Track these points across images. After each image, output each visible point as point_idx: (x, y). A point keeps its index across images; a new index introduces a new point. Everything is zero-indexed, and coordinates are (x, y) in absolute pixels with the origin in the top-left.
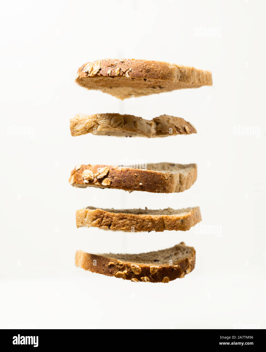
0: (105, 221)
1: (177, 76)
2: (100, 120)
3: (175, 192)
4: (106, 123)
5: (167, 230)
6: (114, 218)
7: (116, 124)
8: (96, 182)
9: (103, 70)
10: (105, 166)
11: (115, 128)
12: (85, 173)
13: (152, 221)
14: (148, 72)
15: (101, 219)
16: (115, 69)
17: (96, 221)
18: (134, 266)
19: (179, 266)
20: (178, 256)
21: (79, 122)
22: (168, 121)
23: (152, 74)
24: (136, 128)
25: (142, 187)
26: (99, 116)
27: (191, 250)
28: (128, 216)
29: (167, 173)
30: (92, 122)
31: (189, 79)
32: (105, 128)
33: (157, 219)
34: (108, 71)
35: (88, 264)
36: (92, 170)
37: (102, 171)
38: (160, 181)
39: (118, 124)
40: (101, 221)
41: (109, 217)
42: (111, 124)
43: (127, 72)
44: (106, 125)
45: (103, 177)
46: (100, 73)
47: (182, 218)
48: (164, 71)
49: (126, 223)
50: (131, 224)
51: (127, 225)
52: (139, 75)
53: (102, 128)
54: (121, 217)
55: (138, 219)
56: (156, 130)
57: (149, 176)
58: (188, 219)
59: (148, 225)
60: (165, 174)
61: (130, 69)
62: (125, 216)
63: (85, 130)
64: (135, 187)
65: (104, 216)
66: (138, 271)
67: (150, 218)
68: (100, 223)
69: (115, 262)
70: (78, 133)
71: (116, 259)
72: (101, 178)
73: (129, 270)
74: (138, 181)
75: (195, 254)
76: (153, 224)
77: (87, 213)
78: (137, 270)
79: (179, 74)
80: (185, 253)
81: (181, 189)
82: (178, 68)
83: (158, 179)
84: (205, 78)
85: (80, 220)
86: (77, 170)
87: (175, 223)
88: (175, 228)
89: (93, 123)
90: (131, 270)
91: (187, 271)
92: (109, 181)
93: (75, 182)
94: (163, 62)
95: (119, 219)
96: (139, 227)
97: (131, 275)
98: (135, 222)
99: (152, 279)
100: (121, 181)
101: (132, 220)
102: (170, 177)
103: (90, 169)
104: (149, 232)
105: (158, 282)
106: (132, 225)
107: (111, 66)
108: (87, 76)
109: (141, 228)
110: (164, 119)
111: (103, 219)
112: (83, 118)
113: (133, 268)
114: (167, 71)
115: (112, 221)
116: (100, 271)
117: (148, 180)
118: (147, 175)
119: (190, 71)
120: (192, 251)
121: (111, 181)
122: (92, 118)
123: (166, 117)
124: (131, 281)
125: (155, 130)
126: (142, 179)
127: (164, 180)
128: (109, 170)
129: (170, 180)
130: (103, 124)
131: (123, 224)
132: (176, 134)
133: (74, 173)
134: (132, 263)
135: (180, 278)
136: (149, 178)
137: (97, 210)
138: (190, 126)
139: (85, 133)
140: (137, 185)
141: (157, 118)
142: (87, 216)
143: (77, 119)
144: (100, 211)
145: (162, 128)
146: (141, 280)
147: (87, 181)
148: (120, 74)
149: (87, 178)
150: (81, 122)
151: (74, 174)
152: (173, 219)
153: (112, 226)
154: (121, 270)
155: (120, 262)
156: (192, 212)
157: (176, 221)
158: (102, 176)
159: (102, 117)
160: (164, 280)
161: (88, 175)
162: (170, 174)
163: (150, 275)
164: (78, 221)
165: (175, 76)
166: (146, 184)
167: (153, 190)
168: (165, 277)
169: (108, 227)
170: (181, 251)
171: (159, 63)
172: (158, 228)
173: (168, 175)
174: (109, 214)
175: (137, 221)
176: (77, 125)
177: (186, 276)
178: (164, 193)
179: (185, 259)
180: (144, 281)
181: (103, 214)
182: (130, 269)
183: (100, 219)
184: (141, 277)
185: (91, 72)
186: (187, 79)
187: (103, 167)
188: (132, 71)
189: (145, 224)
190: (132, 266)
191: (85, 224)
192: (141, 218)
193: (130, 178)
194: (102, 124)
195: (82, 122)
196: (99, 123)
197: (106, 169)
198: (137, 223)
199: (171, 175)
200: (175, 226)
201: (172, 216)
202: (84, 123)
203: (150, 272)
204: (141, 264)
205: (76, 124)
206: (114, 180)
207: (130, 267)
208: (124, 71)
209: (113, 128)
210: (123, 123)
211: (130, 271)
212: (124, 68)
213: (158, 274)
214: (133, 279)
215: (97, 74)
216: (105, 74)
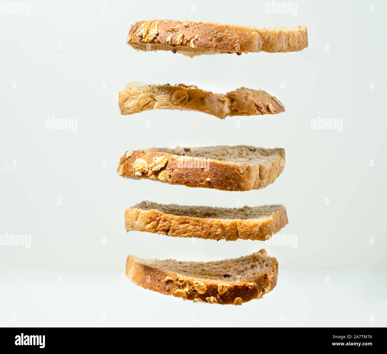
0: (162, 225)
1: (259, 45)
2: (157, 95)
3: (253, 189)
4: (166, 99)
5: (241, 238)
6: (173, 221)
7: (179, 101)
8: (151, 175)
9: (161, 36)
10: (163, 155)
11: (177, 105)
12: (137, 163)
13: (222, 227)
14: (219, 41)
15: (157, 223)
16: (177, 36)
17: (150, 224)
18: (197, 283)
19: (256, 284)
20: (255, 270)
21: (131, 97)
22: (246, 97)
23: (225, 43)
24: (205, 106)
25: (209, 183)
26: (156, 89)
27: (272, 263)
28: (191, 220)
29: (242, 166)
30: (147, 97)
31: (274, 47)
32: (164, 105)
33: (228, 224)
34: (168, 38)
35: (139, 278)
36: (145, 160)
37: (159, 161)
38: (234, 176)
39: (181, 101)
40: (156, 225)
41: (168, 221)
42: (172, 100)
43: (192, 40)
44: (166, 102)
45: (161, 169)
46: (157, 39)
47: (260, 224)
48: (240, 40)
49: (189, 228)
50: (194, 230)
51: (190, 231)
52: (207, 44)
53: (159, 106)
54: (182, 221)
55: (203, 223)
56: (231, 109)
57: (219, 169)
58: (269, 225)
59: (216, 232)
60: (240, 167)
61: (196, 37)
62: (188, 220)
63: (137, 108)
64: (201, 183)
65: (160, 219)
66: (203, 290)
67: (219, 224)
68: (156, 228)
69: (174, 277)
70: (129, 111)
71: (176, 273)
72: (157, 170)
73: (191, 288)
74: (205, 176)
75: (277, 268)
76: (223, 231)
77: (138, 215)
78: (202, 288)
79: (261, 42)
80: (264, 266)
81: (262, 184)
82: (260, 34)
83: (230, 173)
84: (297, 41)
85: (129, 222)
86: (127, 158)
87: (251, 231)
88: (251, 236)
89: (149, 99)
90: (193, 288)
91: (266, 290)
92: (167, 175)
93: (125, 173)
94: (240, 27)
95: (179, 223)
96: (205, 234)
97: (194, 294)
98: (200, 228)
99: (221, 299)
100: (183, 175)
101: (196, 225)
102: (246, 171)
103: (143, 158)
104: (217, 241)
105: (228, 304)
106: (196, 231)
107: (172, 30)
108: (141, 41)
109: (208, 235)
110: (241, 94)
111: (159, 222)
112: (135, 92)
113: (197, 285)
114: (244, 39)
115: (170, 225)
116: (154, 287)
117: (217, 174)
118: (216, 168)
119: (275, 37)
120: (274, 264)
121: (170, 174)
122: (147, 92)
123: (244, 91)
124: (194, 302)
125: (228, 109)
126: (210, 173)
127: (238, 175)
128: (168, 160)
129: (247, 174)
130: (162, 99)
131: (184, 230)
132: (257, 114)
133: (124, 161)
134: (195, 279)
135: (256, 299)
136: (220, 172)
137: (152, 211)
138: (275, 103)
139: (137, 112)
140: (203, 181)
141: (233, 94)
142: (139, 218)
143: (128, 93)
144: (155, 213)
145: (238, 107)
146: (206, 301)
147: (139, 174)
148: (183, 42)
149: (139, 170)
150: (133, 96)
151: (124, 163)
152: (248, 226)
153: (170, 232)
154: (181, 288)
155: (179, 277)
156: (274, 216)
157: (252, 228)
158: (159, 168)
159: (160, 90)
160: (235, 301)
161: (140, 165)
162: (247, 166)
163: (218, 295)
164: (127, 224)
165: (255, 46)
166: (215, 180)
167: (223, 187)
168: (237, 298)
169: (165, 233)
170: (260, 264)
171: (235, 29)
172: (230, 236)
173: (245, 168)
174: (167, 216)
175: (203, 227)
176: (128, 101)
177: (264, 296)
178: (239, 191)
179: (263, 275)
180: (211, 302)
181: (159, 216)
182: (192, 286)
183: (155, 222)
184: (206, 298)
185: (145, 36)
186: (271, 47)
187: (161, 156)
188: (199, 39)
189: (213, 230)
190: (195, 283)
191: (135, 228)
192: (207, 223)
193: (195, 171)
194: (160, 100)
195: (135, 97)
196: (156, 99)
197: (164, 159)
198: (203, 229)
199: (248, 168)
200: (251, 234)
201: (247, 220)
202: (137, 98)
203: (218, 291)
204: (206, 280)
205: (127, 99)
206: (174, 173)
207: (193, 285)
208: (188, 39)
209: (174, 106)
210: (187, 100)
211: (193, 290)
212: (188, 34)
213: (228, 294)
214: (196, 299)
215: (153, 40)
216: (164, 41)
